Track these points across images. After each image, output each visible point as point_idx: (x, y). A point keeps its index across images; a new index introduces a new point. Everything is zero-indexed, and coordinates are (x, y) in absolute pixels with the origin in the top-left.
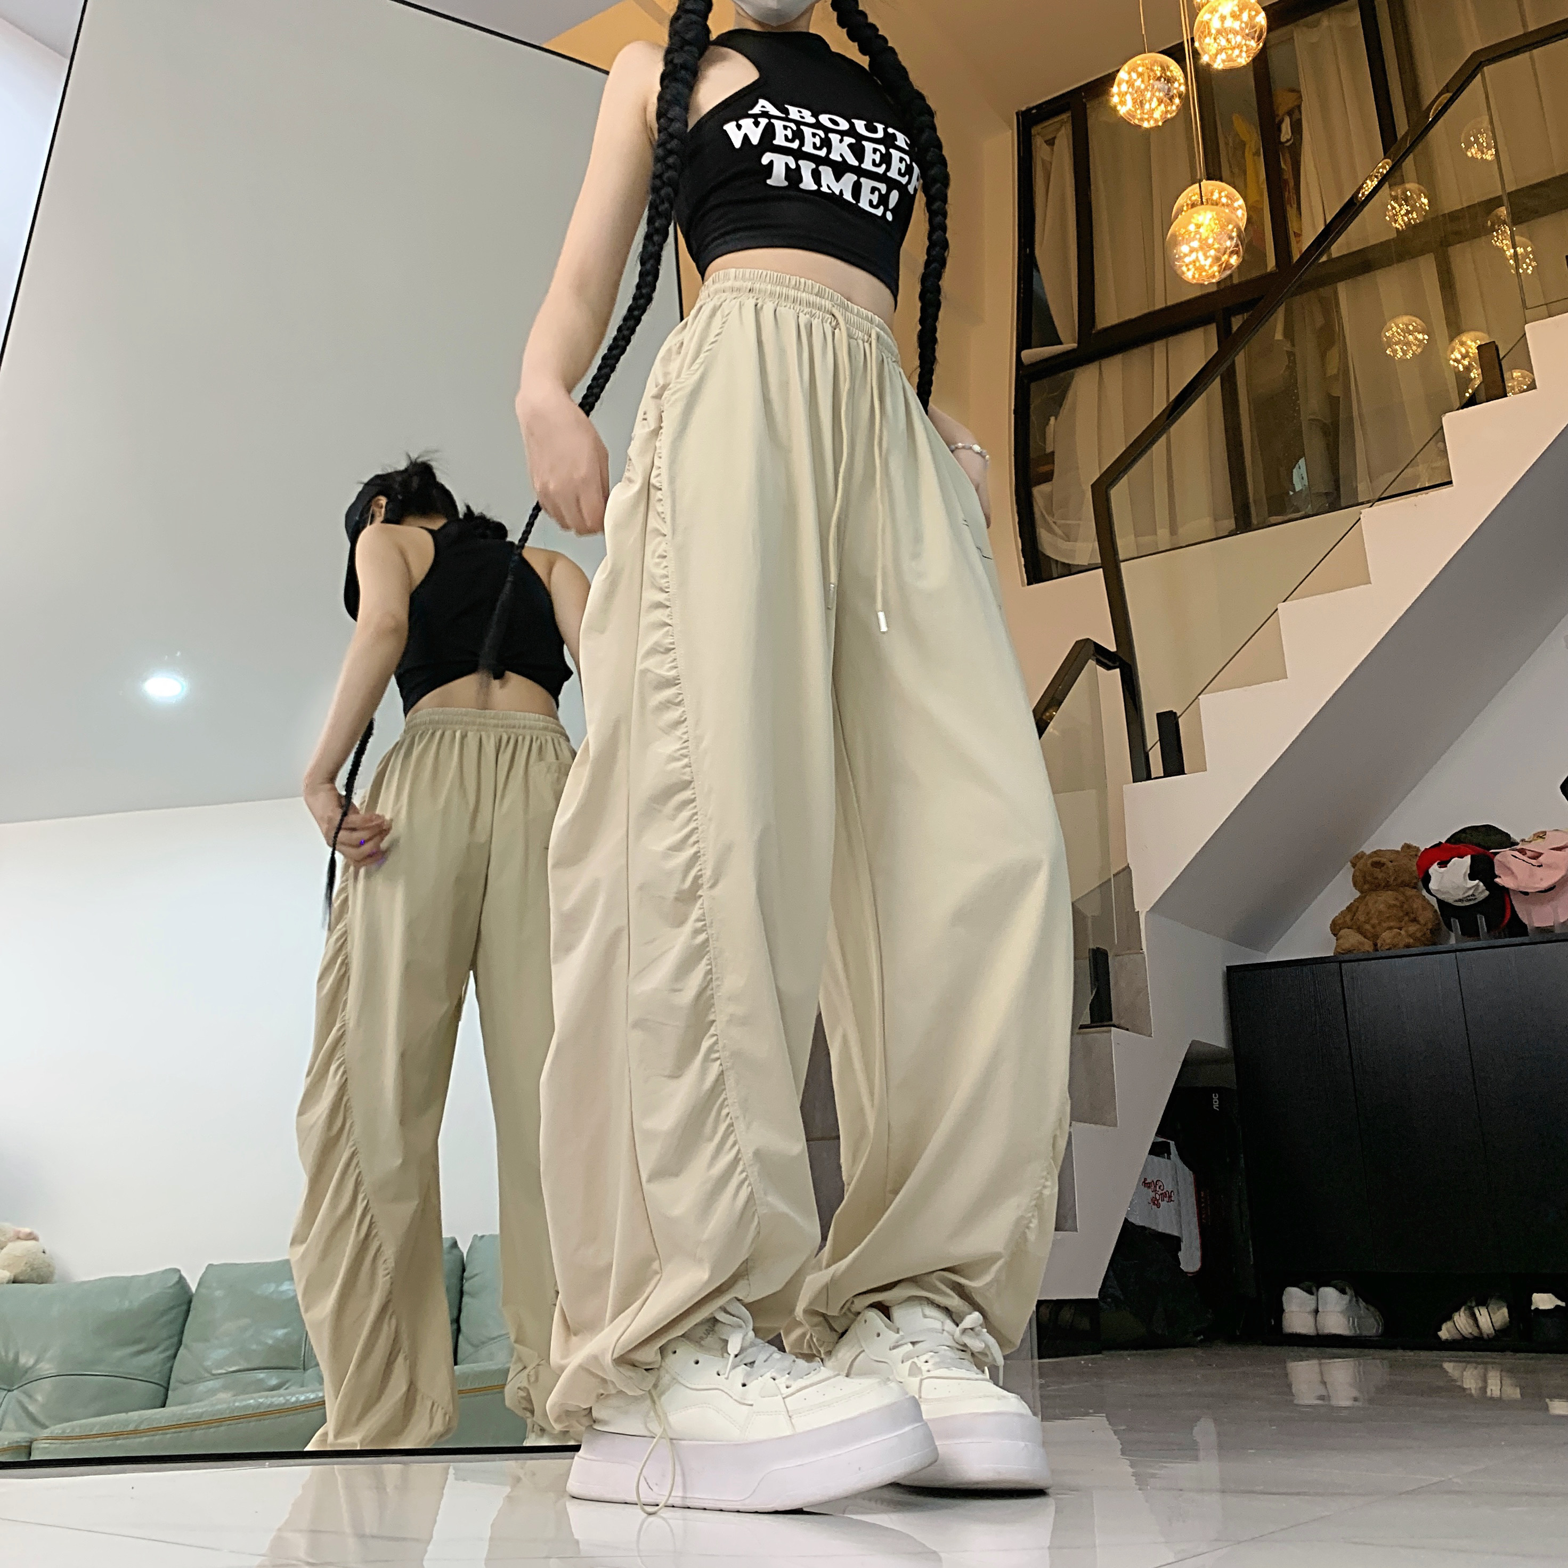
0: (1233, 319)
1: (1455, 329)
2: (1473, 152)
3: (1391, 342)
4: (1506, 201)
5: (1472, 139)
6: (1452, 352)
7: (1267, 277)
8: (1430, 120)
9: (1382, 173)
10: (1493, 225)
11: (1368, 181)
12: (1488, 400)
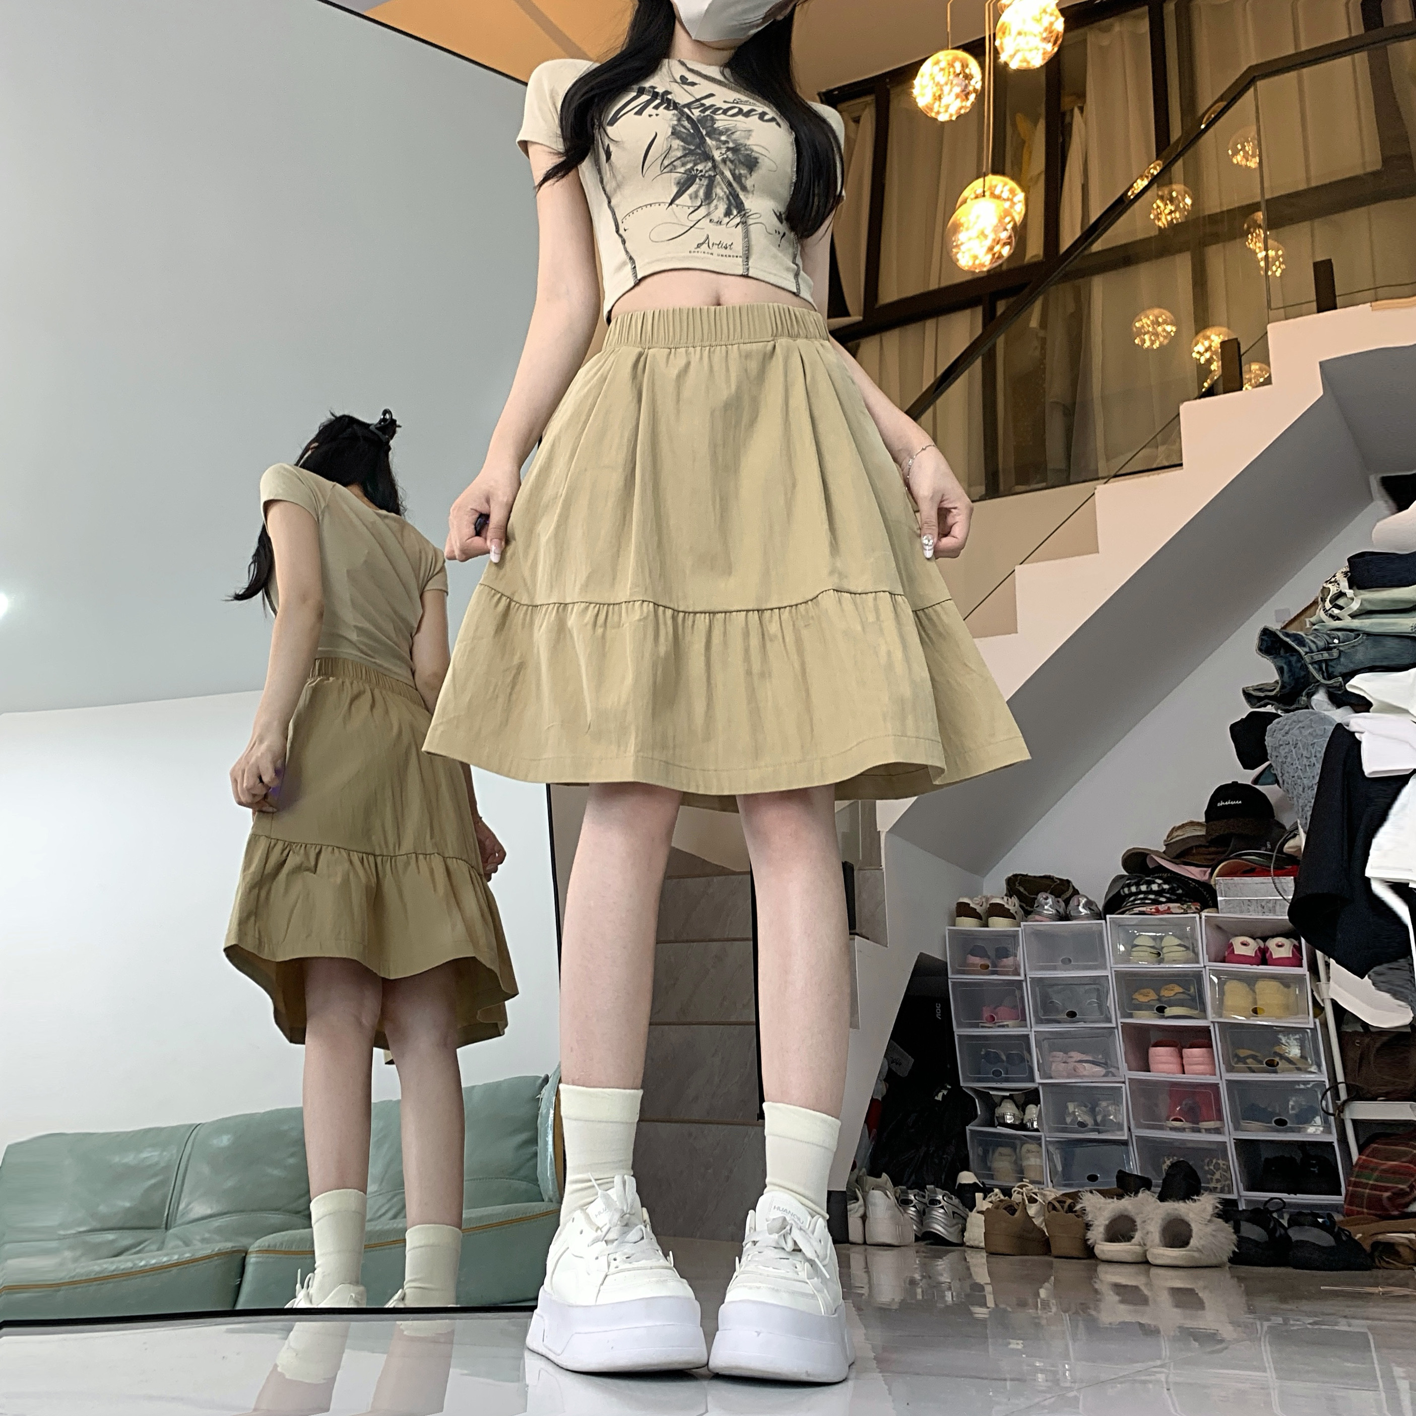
0: (998, 304)
1: (1202, 323)
2: (1238, 159)
3: (1141, 332)
4: (1263, 206)
5: (1239, 147)
6: (1196, 345)
7: (1034, 266)
8: (1203, 126)
9: (1152, 174)
10: (1249, 228)
11: (1139, 181)
12: (1225, 392)
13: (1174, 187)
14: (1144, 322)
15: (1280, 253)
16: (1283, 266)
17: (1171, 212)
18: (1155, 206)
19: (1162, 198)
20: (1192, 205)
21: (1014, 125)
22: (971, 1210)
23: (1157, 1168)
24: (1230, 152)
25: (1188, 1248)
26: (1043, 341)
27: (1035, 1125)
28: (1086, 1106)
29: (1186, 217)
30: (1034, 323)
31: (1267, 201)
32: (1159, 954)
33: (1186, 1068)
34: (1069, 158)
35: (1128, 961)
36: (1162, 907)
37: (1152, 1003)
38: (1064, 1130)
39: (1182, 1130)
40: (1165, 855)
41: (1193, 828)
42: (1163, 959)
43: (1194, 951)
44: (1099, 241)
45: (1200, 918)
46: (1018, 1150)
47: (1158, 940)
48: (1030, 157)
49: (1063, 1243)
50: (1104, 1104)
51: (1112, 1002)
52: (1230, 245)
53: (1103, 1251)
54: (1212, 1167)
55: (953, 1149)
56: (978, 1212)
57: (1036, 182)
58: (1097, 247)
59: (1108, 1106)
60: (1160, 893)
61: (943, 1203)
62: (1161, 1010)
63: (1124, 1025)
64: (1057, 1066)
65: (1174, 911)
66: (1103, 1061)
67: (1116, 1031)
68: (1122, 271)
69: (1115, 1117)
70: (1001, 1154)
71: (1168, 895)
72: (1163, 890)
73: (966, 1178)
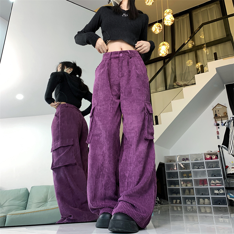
0: (166, 60)
1: (197, 62)
2: (201, 37)
3: (187, 64)
6: (196, 65)
8: (195, 33)
10: (203, 47)
11: (186, 41)
12: (201, 73)
15: (208, 51)
18: (189, 44)
29: (193, 46)
31: (206, 43)
39: (202, 186)
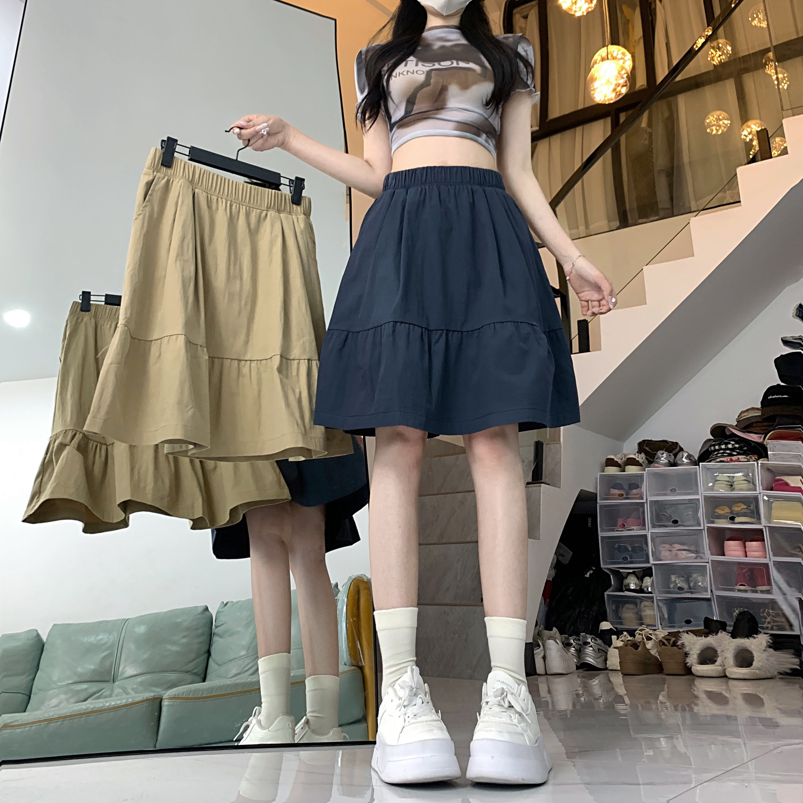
0: (621, 115)
1: (745, 119)
2: (755, 22)
3: (710, 125)
4: (772, 49)
5: (755, 16)
6: (743, 131)
7: (642, 91)
8: (733, 6)
9: (707, 35)
10: (766, 61)
11: (699, 39)
12: (762, 160)
13: (720, 41)
14: (711, 119)
15: (785, 75)
16: (788, 83)
17: (720, 56)
18: (710, 53)
19: (713, 48)
20: (732, 50)
21: (622, 11)
22: (610, 646)
23: (730, 615)
24: (750, 19)
25: (752, 667)
26: (651, 135)
27: (650, 590)
28: (683, 577)
29: (729, 58)
30: (644, 125)
31: (775, 47)
32: (732, 485)
33: (748, 553)
34: (656, 28)
35: (713, 490)
36: (734, 458)
37: (727, 515)
38: (669, 593)
39: (745, 591)
40: (737, 427)
41: (753, 411)
42: (734, 488)
43: (753, 484)
44: (680, 75)
45: (758, 464)
46: (638, 606)
47: (731, 478)
48: (633, 30)
49: (670, 666)
50: (695, 575)
51: (701, 514)
52: (755, 72)
53: (697, 670)
54: (765, 614)
55: (596, 608)
56: (615, 648)
57: (639, 42)
58: (678, 79)
59: (697, 577)
60: (733, 449)
61: (592, 644)
62: (732, 519)
63: (709, 528)
64: (665, 553)
65: (741, 460)
66: (694, 549)
67: (703, 531)
68: (695, 91)
69: (702, 584)
70: (627, 608)
71: (738, 451)
72: (735, 448)
73: (605, 626)
